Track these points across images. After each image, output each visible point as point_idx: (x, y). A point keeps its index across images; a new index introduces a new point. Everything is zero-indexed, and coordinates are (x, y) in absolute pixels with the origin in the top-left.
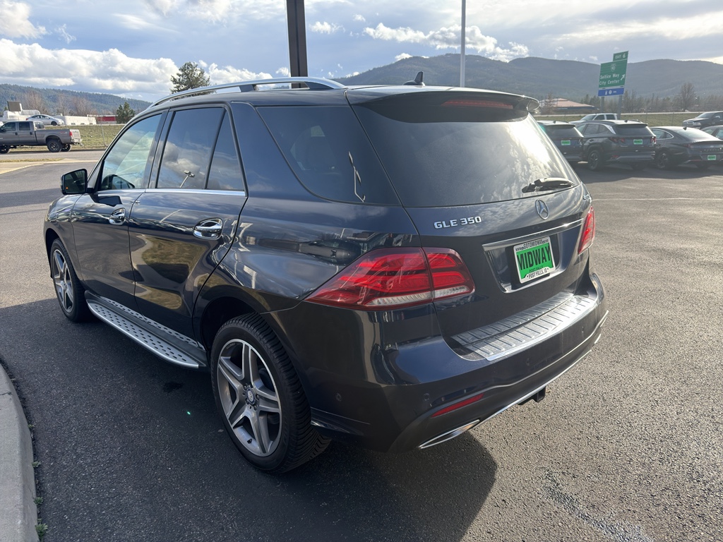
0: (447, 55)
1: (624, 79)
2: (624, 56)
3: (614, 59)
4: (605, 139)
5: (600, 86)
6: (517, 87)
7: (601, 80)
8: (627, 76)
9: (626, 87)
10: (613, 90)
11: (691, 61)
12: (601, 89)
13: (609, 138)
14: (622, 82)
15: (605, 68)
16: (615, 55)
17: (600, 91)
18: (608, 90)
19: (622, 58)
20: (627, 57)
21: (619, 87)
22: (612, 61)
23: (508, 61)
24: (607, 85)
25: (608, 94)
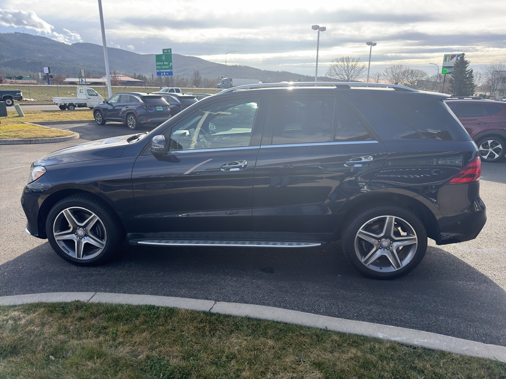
0: (16, 33)
1: (171, 66)
2: (169, 51)
3: (163, 52)
4: (174, 105)
5: (157, 69)
6: (82, 64)
7: (157, 65)
8: (174, 63)
9: (174, 70)
10: (166, 72)
11: (190, 57)
12: (158, 71)
13: (177, 105)
14: (171, 68)
15: (158, 57)
16: (163, 50)
17: (157, 72)
18: (163, 72)
19: (168, 52)
20: (171, 52)
21: (169, 71)
22: (162, 53)
23: (70, 44)
24: (162, 69)
25: (163, 75)
